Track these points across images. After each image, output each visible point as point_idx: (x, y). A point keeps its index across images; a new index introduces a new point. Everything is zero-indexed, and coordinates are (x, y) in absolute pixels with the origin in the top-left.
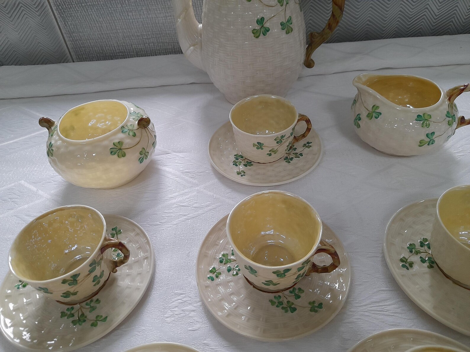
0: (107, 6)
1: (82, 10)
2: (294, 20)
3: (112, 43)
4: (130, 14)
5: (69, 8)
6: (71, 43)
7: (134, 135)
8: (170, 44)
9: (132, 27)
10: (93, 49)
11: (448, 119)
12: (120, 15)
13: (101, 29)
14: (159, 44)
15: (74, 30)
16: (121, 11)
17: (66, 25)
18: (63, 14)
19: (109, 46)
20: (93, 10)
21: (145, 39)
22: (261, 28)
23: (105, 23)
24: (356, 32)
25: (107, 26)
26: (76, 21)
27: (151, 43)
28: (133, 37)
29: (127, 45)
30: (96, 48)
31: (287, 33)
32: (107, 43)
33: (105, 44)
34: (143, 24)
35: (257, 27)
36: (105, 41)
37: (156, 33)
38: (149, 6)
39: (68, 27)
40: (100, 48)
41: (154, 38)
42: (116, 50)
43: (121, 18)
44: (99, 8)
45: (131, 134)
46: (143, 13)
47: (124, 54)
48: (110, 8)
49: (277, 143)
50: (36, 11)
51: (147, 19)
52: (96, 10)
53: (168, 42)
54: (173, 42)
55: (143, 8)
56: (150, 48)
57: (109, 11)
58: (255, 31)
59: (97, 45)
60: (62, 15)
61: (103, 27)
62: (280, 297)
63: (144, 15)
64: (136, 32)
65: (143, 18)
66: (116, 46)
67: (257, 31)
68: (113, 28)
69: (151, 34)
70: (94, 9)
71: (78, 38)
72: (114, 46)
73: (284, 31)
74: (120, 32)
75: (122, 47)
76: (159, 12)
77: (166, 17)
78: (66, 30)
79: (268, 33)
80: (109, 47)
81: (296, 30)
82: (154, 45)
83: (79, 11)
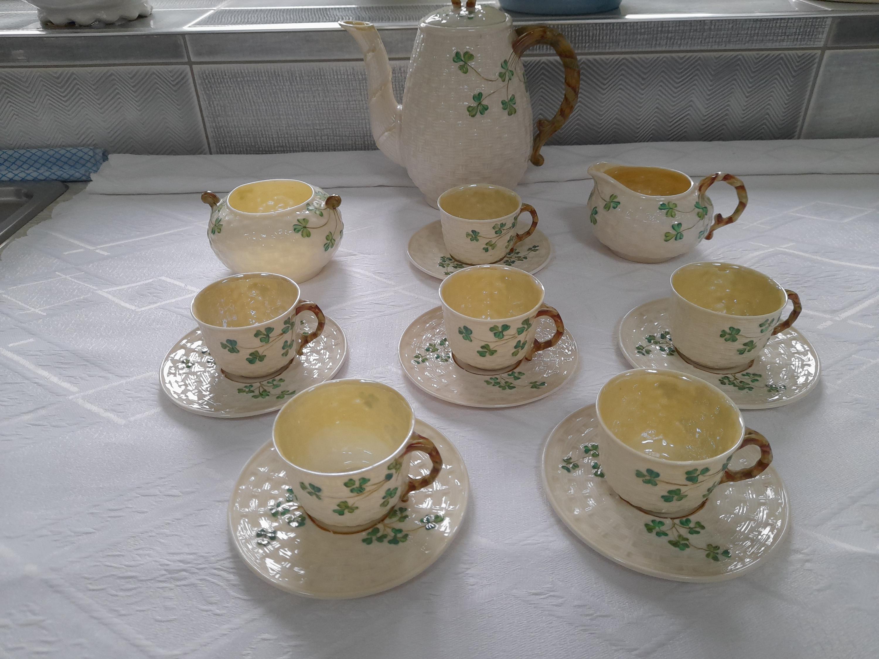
0: (271, 83)
1: (236, 86)
2: (518, 100)
3: (270, 134)
4: (301, 95)
5: (219, 84)
6: (213, 129)
7: (321, 215)
8: (350, 138)
9: (301, 113)
10: (242, 140)
11: (697, 210)
12: (287, 95)
13: (259, 112)
14: (335, 138)
15: (221, 113)
16: (289, 90)
17: (210, 106)
18: (209, 90)
19: (266, 137)
20: (251, 88)
21: (317, 129)
22: (478, 106)
23: (265, 106)
24: (601, 134)
25: (266, 110)
26: (225, 100)
27: (324, 136)
28: (301, 126)
29: (291, 137)
30: (246, 139)
31: (510, 114)
32: (264, 133)
33: (260, 134)
34: (316, 110)
35: (474, 104)
36: (261, 131)
37: (333, 122)
38: (328, 86)
39: (213, 109)
40: (252, 139)
41: (329, 129)
42: (274, 143)
43: (288, 100)
44: (260, 85)
45: (318, 212)
46: (319, 94)
47: (285, 149)
48: (275, 85)
49: (496, 233)
50: (173, 85)
51: (323, 103)
52: (255, 88)
53: (347, 135)
54: (355, 136)
55: (319, 89)
56: (322, 142)
57: (273, 89)
58: (470, 109)
59: (249, 135)
60: (208, 92)
61: (261, 110)
62: (497, 379)
63: (319, 97)
64: (306, 120)
65: (318, 102)
66: (276, 138)
67: (473, 108)
68: (274, 112)
69: (325, 123)
70: (252, 85)
71: (223, 124)
72: (272, 138)
73: (506, 112)
74: (284, 119)
75: (283, 139)
76: (339, 94)
77: (349, 102)
78: (209, 113)
79: (486, 112)
80: (265, 139)
81: (520, 112)
82: (328, 139)
83: (232, 88)
